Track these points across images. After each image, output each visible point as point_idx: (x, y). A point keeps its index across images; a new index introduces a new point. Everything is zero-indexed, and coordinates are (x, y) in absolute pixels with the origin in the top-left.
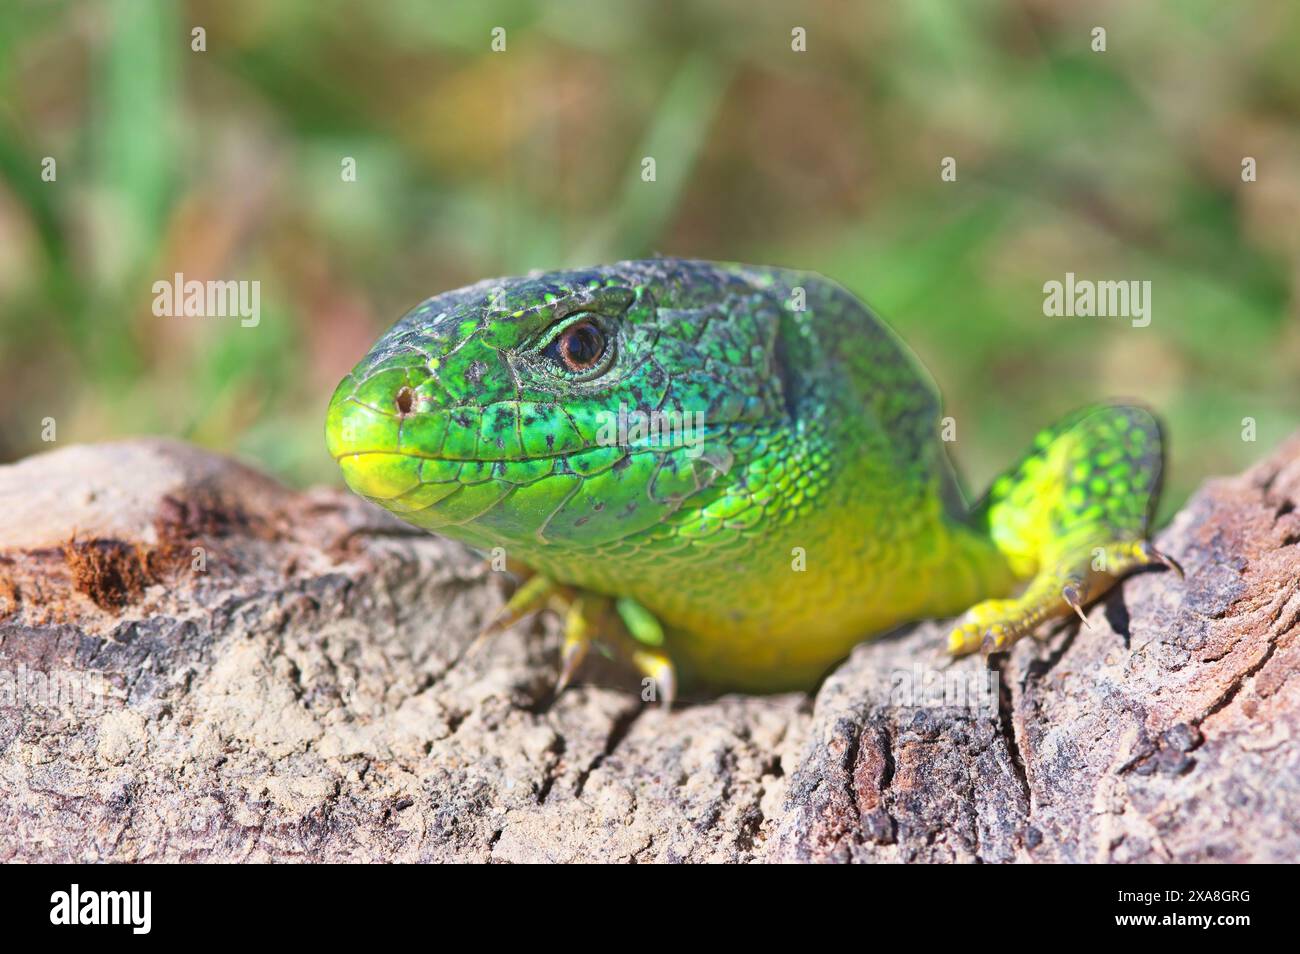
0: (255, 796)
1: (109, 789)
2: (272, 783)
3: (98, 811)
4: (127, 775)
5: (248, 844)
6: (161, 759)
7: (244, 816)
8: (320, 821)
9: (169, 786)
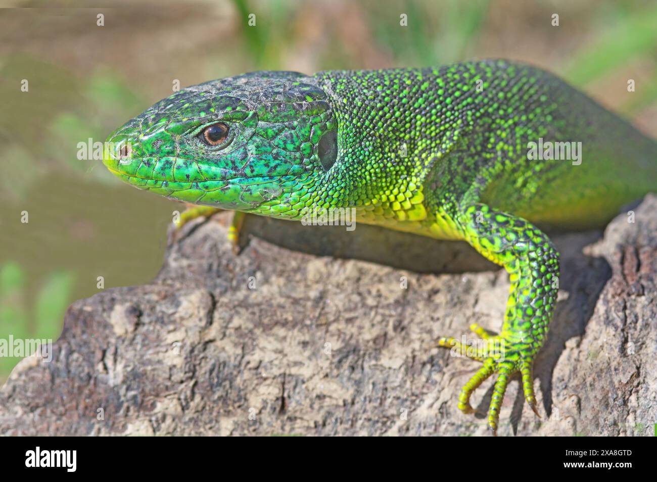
0: (374, 292)
1: (313, 294)
2: (382, 287)
3: (309, 304)
4: (320, 287)
5: (373, 313)
6: (334, 280)
7: (370, 301)
8: (402, 301)
9: (338, 291)
